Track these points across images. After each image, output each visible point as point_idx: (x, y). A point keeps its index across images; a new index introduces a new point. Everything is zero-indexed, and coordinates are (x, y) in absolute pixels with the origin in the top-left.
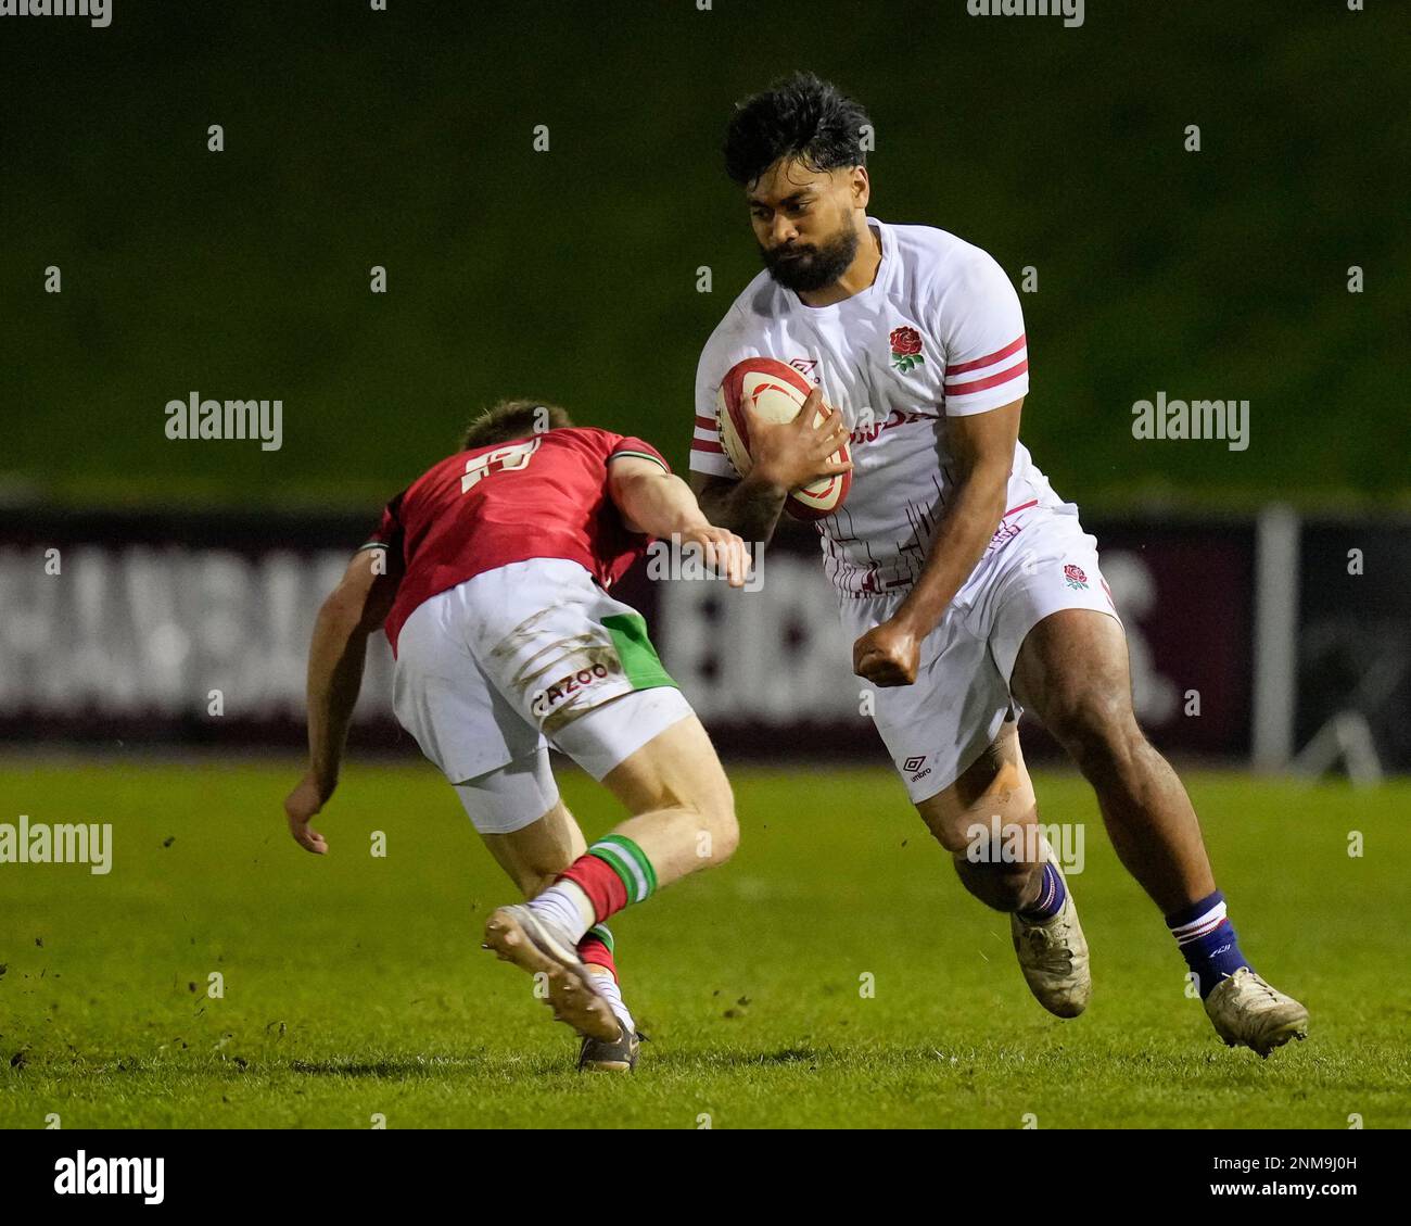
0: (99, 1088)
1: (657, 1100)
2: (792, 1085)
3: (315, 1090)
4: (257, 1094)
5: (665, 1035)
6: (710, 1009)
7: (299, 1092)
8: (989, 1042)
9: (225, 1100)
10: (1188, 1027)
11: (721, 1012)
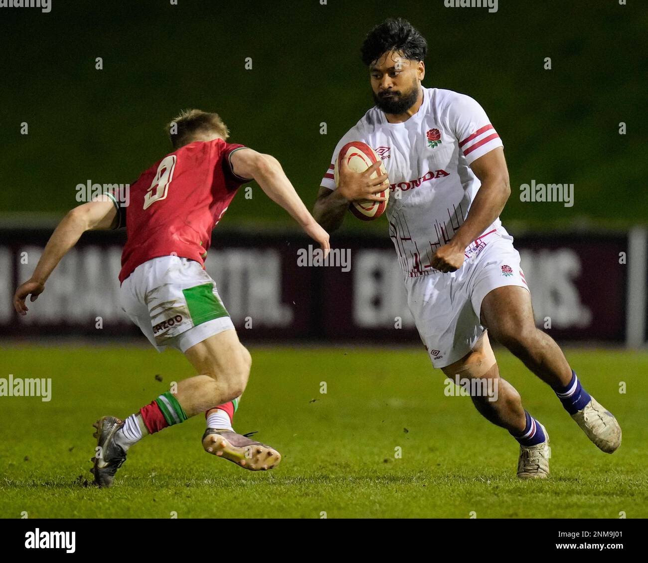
0: (96, 495)
1: (352, 500)
2: (415, 493)
3: (196, 496)
4: (169, 497)
5: (357, 470)
6: (377, 458)
7: (188, 497)
8: (505, 474)
9: (154, 500)
10: (596, 467)
11: (382, 460)
